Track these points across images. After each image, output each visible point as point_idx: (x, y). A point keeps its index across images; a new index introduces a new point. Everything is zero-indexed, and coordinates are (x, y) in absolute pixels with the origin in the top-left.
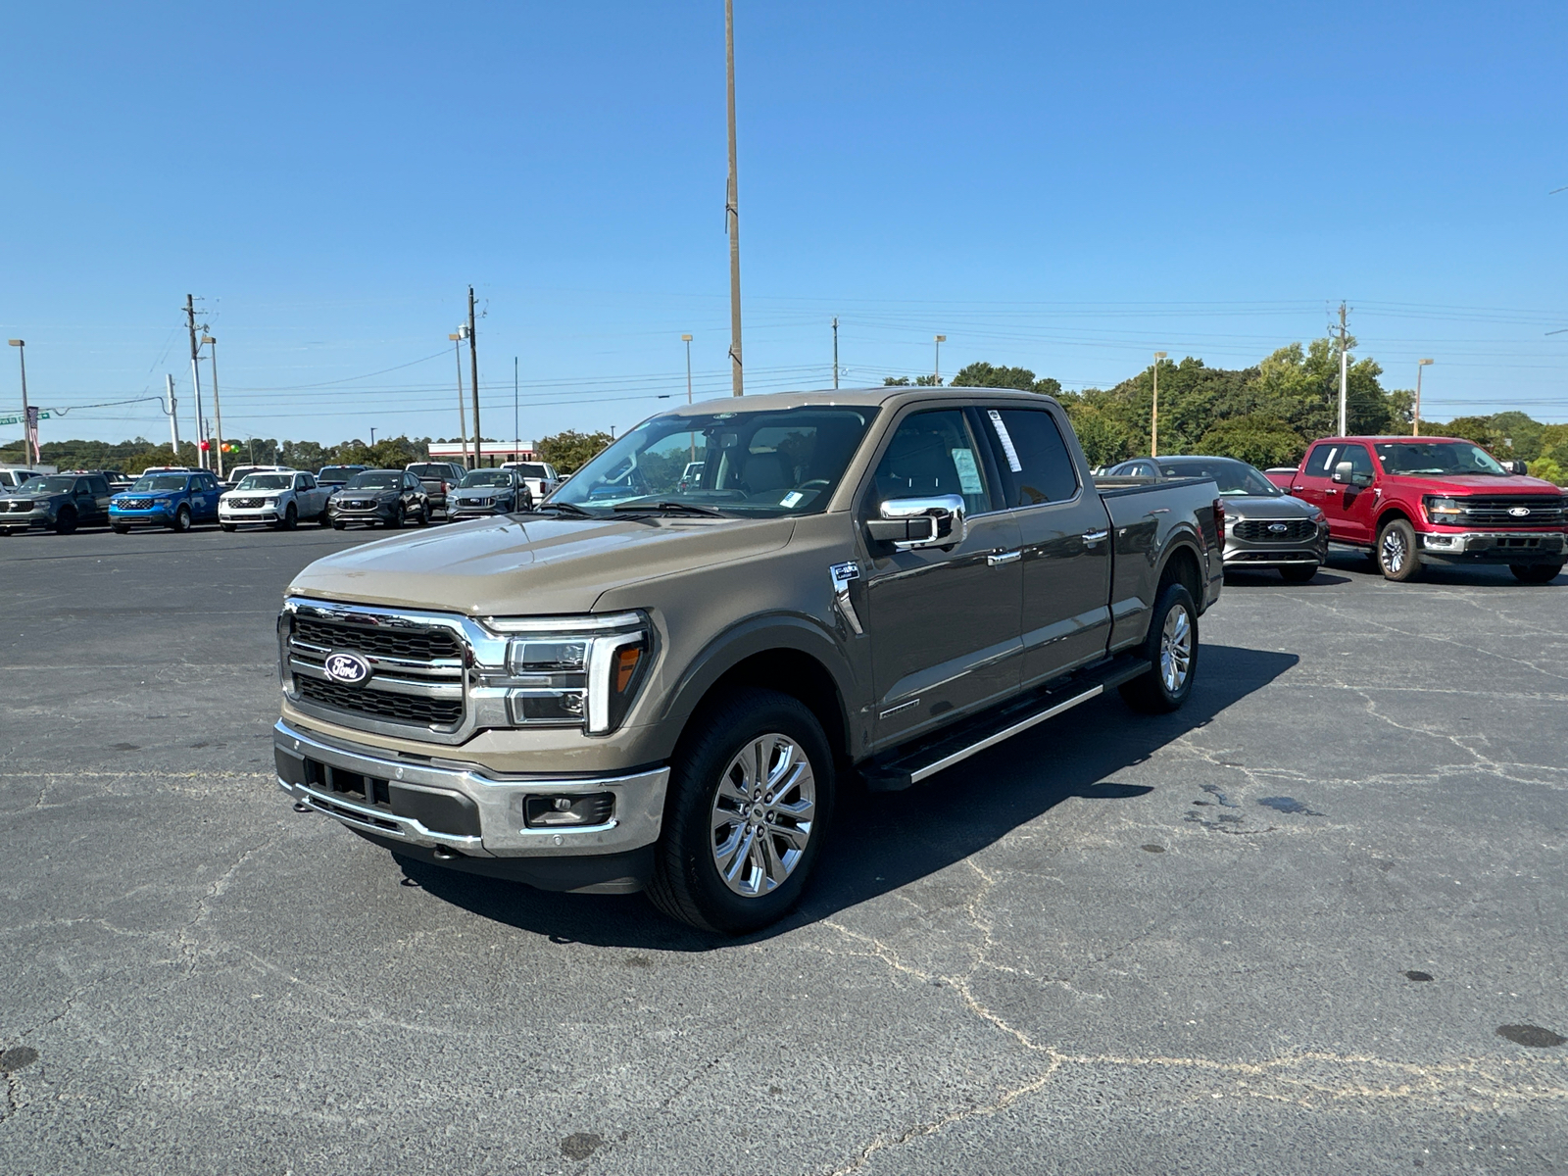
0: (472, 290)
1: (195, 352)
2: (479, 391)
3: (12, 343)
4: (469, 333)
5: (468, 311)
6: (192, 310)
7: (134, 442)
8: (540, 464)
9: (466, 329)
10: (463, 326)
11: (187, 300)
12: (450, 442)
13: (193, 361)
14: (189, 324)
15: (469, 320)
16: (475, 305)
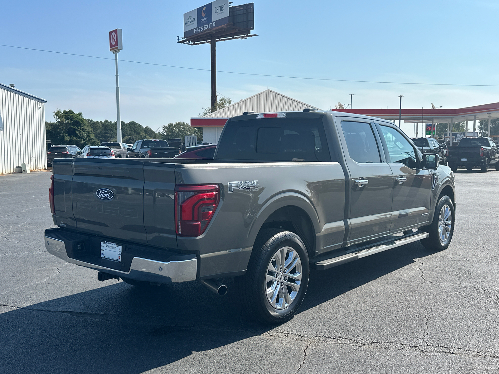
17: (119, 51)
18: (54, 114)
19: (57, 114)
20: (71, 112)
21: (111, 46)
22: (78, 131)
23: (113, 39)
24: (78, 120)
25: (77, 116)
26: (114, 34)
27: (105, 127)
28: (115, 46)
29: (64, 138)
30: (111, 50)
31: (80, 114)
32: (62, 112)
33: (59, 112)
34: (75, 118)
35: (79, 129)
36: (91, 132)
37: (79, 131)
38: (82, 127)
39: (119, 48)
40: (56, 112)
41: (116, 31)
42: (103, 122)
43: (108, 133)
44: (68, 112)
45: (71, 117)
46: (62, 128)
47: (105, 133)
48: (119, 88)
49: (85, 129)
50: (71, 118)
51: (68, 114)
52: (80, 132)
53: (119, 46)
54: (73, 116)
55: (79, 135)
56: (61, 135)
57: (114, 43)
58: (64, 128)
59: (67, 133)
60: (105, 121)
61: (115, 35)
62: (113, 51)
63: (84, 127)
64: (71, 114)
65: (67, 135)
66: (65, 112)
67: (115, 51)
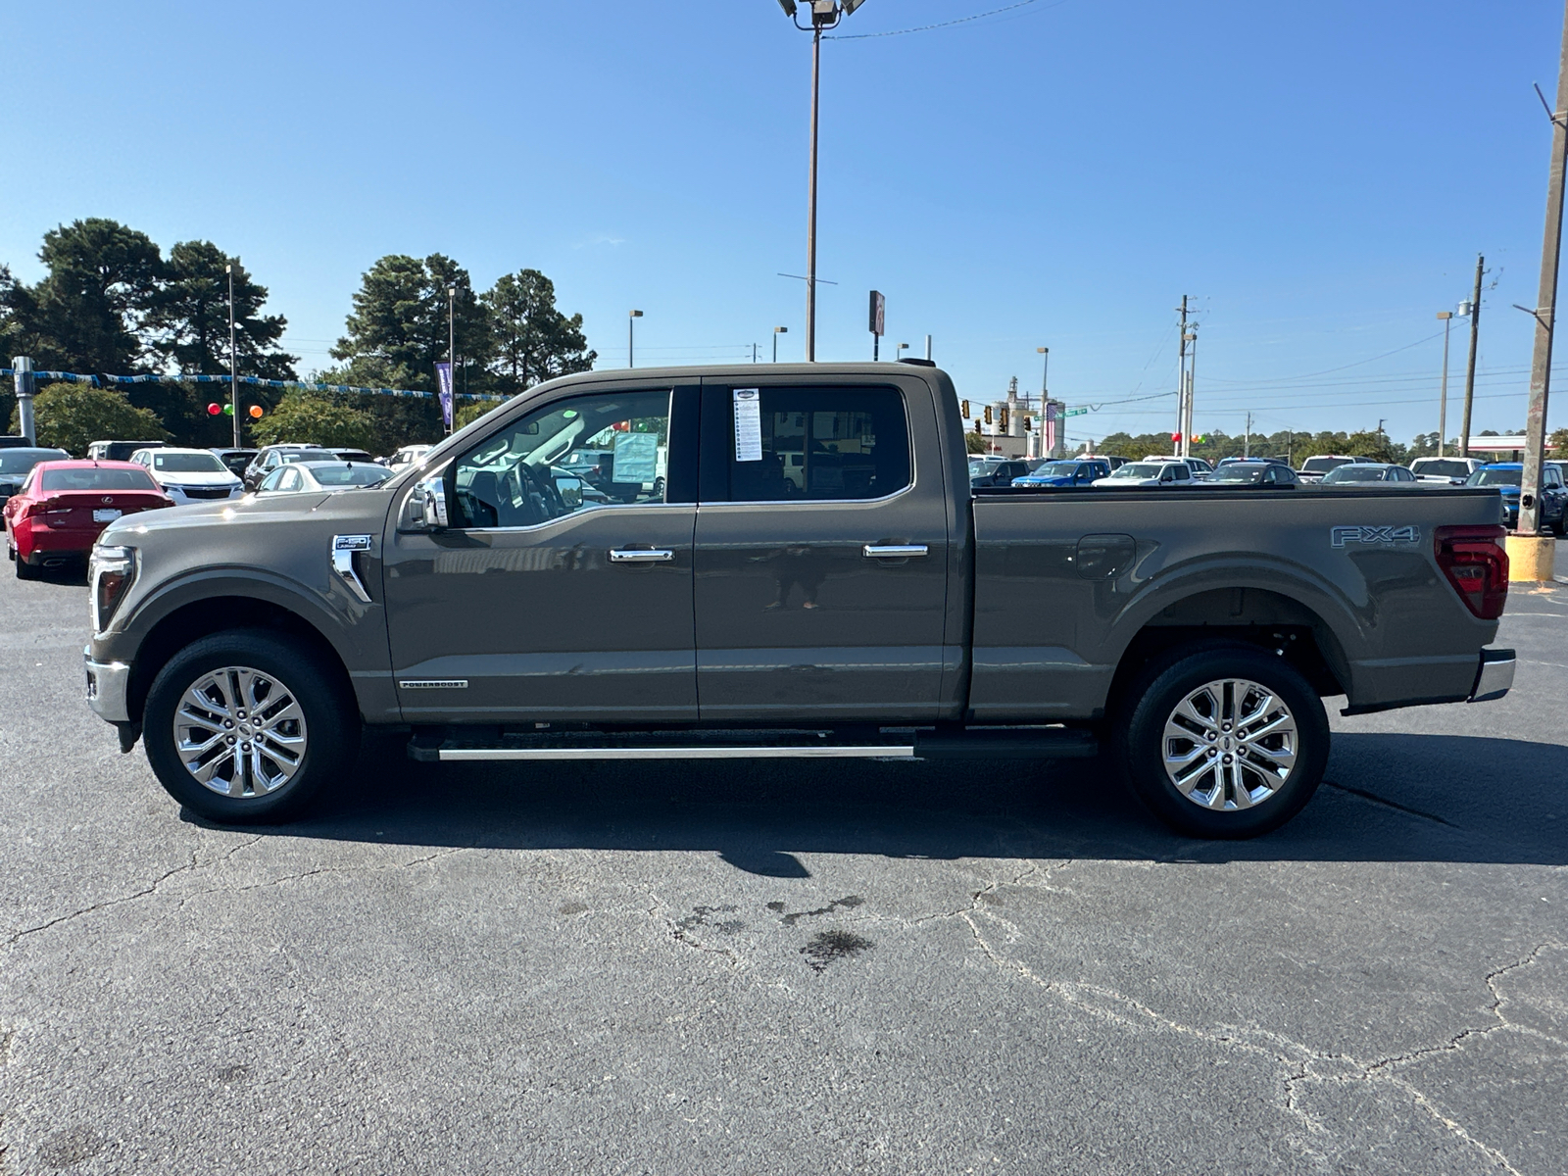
0: (1482, 260)
1: (1183, 349)
2: (1475, 378)
3: (1040, 351)
4: (1472, 308)
5: (1475, 283)
6: (1185, 310)
7: (1212, 434)
8: (1464, 460)
9: (1469, 305)
10: (1465, 301)
11: (1182, 302)
12: (1517, 434)
13: (1181, 358)
14: (1181, 323)
15: (1473, 293)
16: (1483, 277)
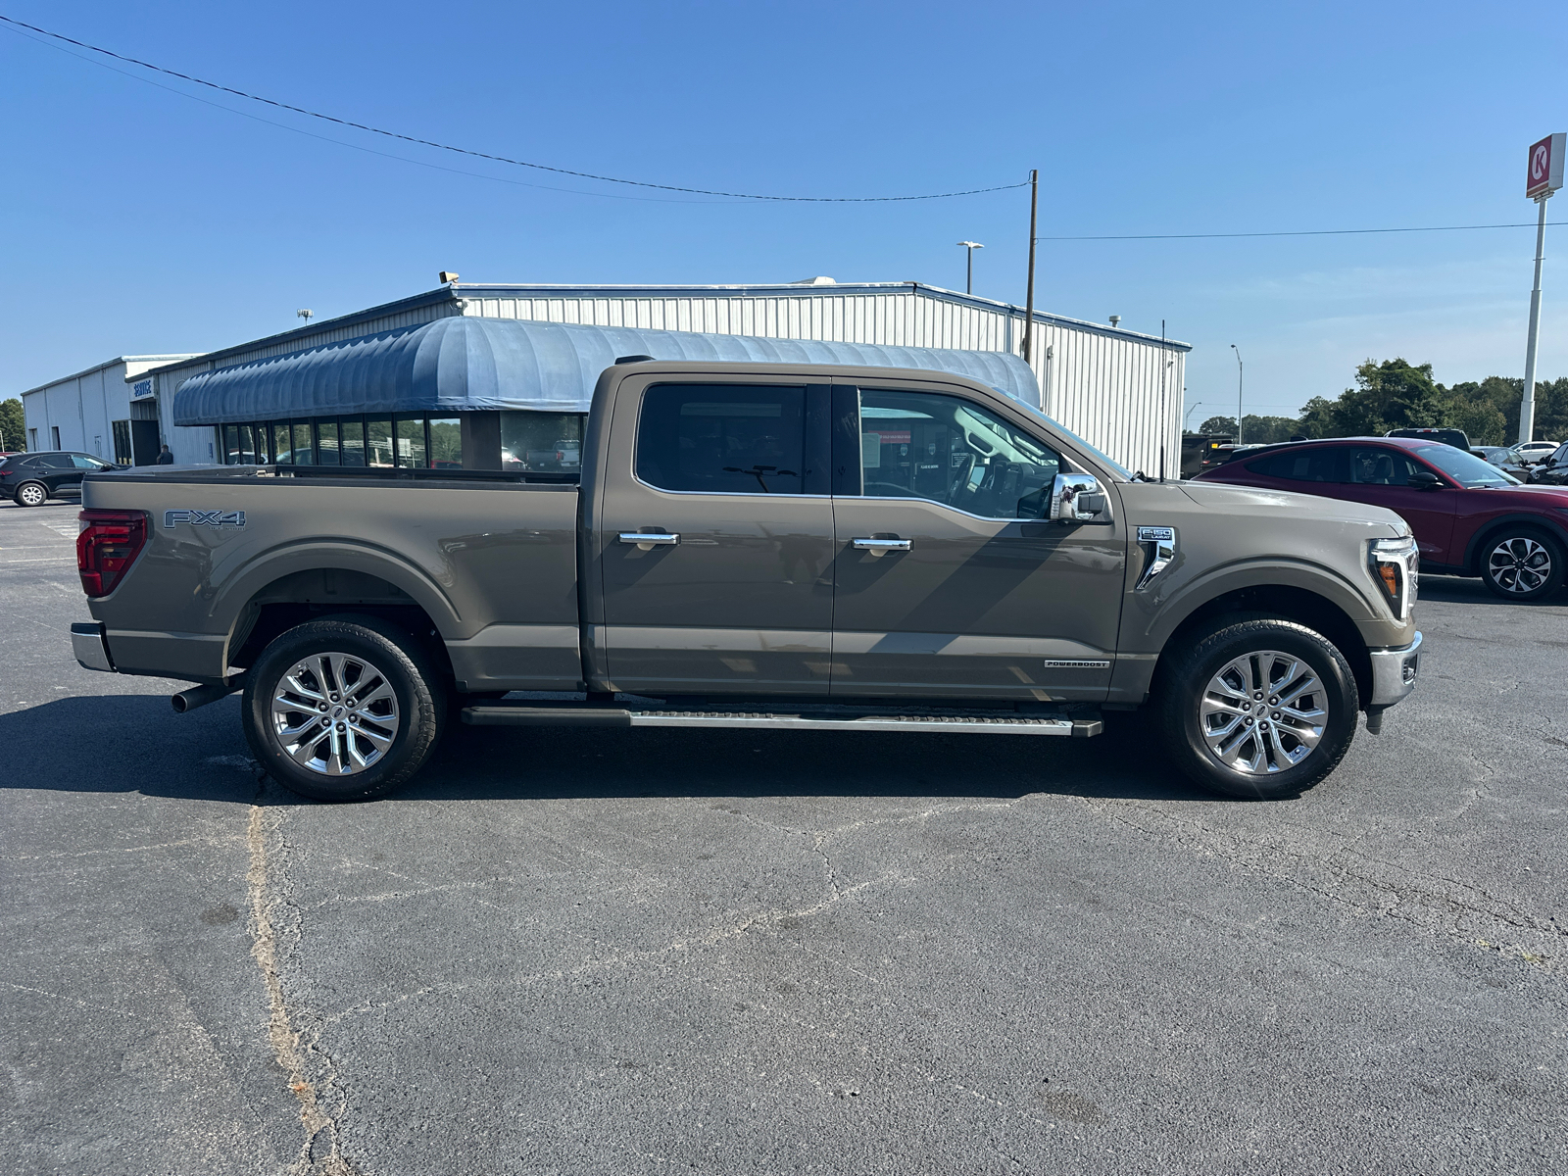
17: (1550, 193)
18: (1357, 371)
19: (1366, 372)
20: (1401, 364)
21: (1531, 182)
22: (1411, 409)
23: (1539, 163)
24: (1415, 382)
25: (1415, 374)
26: (1542, 148)
27: (1556, 397)
28: (1540, 184)
29: (1374, 428)
30: (1528, 195)
31: (1426, 368)
32: (1379, 366)
33: (1370, 366)
34: (1407, 377)
35: (1413, 406)
36: (1446, 413)
37: (1415, 410)
38: (1424, 401)
39: (1550, 186)
40: (1363, 365)
41: (1547, 142)
42: (1553, 382)
43: (1561, 414)
44: (1395, 363)
45: (1397, 376)
46: (1372, 403)
47: (1555, 412)
48: (1541, 293)
49: (1433, 405)
50: (1398, 380)
51: (1394, 372)
52: (1418, 411)
53: (1551, 182)
54: (1402, 373)
55: (1412, 419)
56: (1367, 420)
57: (1537, 176)
58: (1376, 404)
59: (1384, 415)
60: (1558, 382)
61: (1543, 153)
62: (1535, 196)
63: (1430, 399)
64: (1400, 368)
65: (1382, 420)
66: (1387, 366)
67: (1541, 194)
